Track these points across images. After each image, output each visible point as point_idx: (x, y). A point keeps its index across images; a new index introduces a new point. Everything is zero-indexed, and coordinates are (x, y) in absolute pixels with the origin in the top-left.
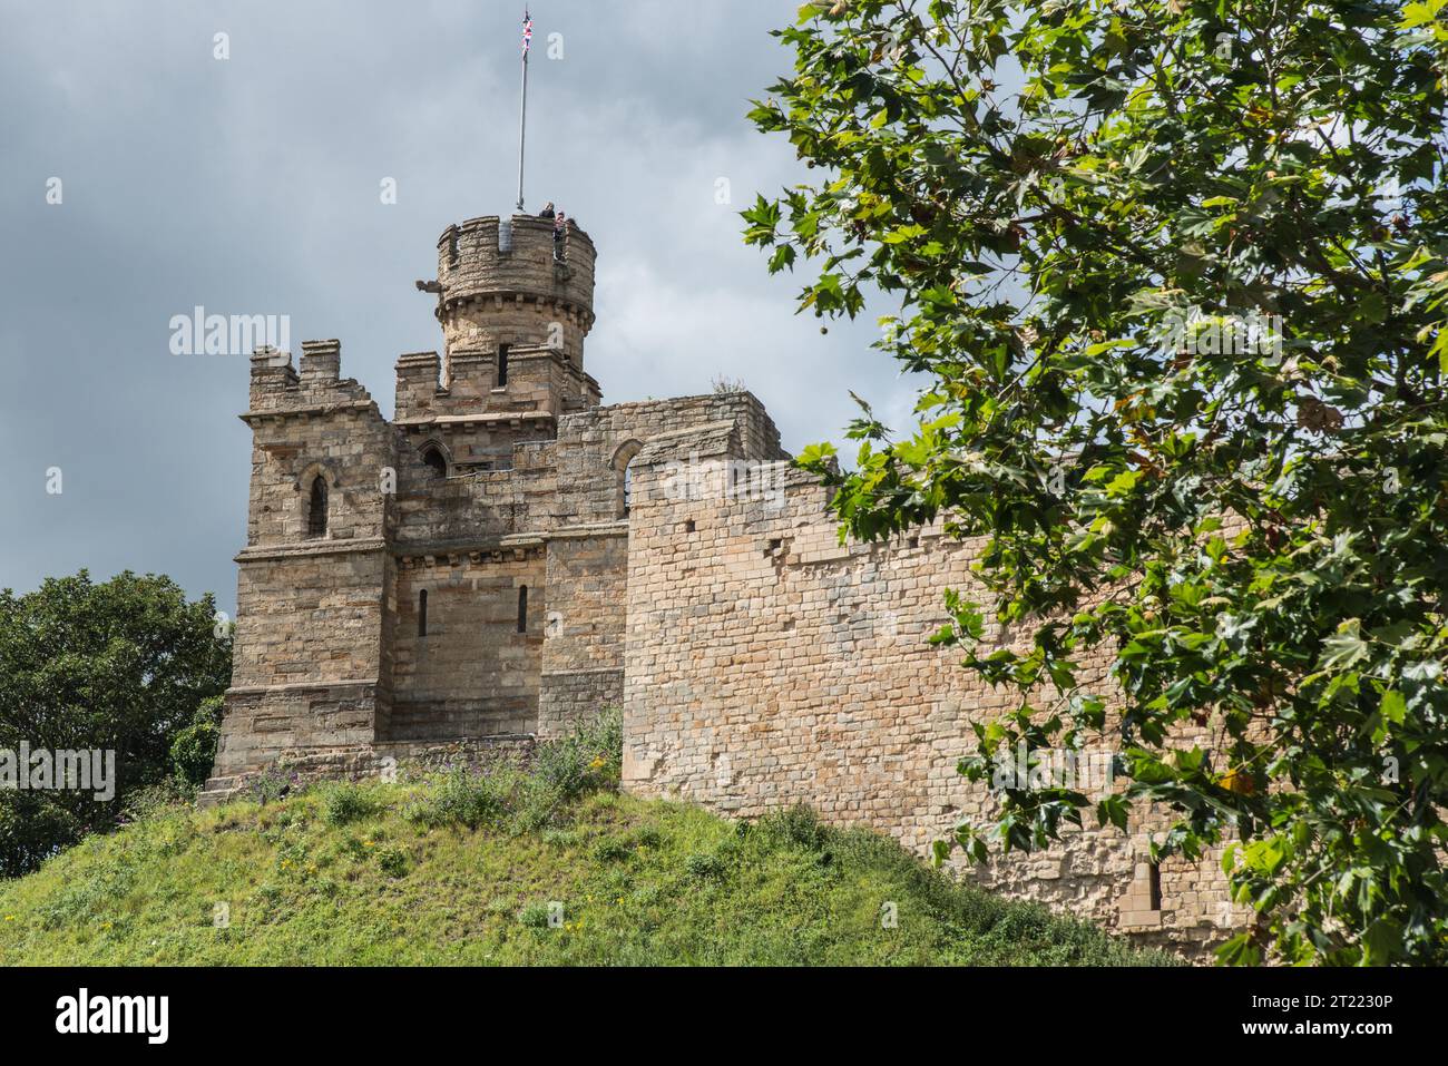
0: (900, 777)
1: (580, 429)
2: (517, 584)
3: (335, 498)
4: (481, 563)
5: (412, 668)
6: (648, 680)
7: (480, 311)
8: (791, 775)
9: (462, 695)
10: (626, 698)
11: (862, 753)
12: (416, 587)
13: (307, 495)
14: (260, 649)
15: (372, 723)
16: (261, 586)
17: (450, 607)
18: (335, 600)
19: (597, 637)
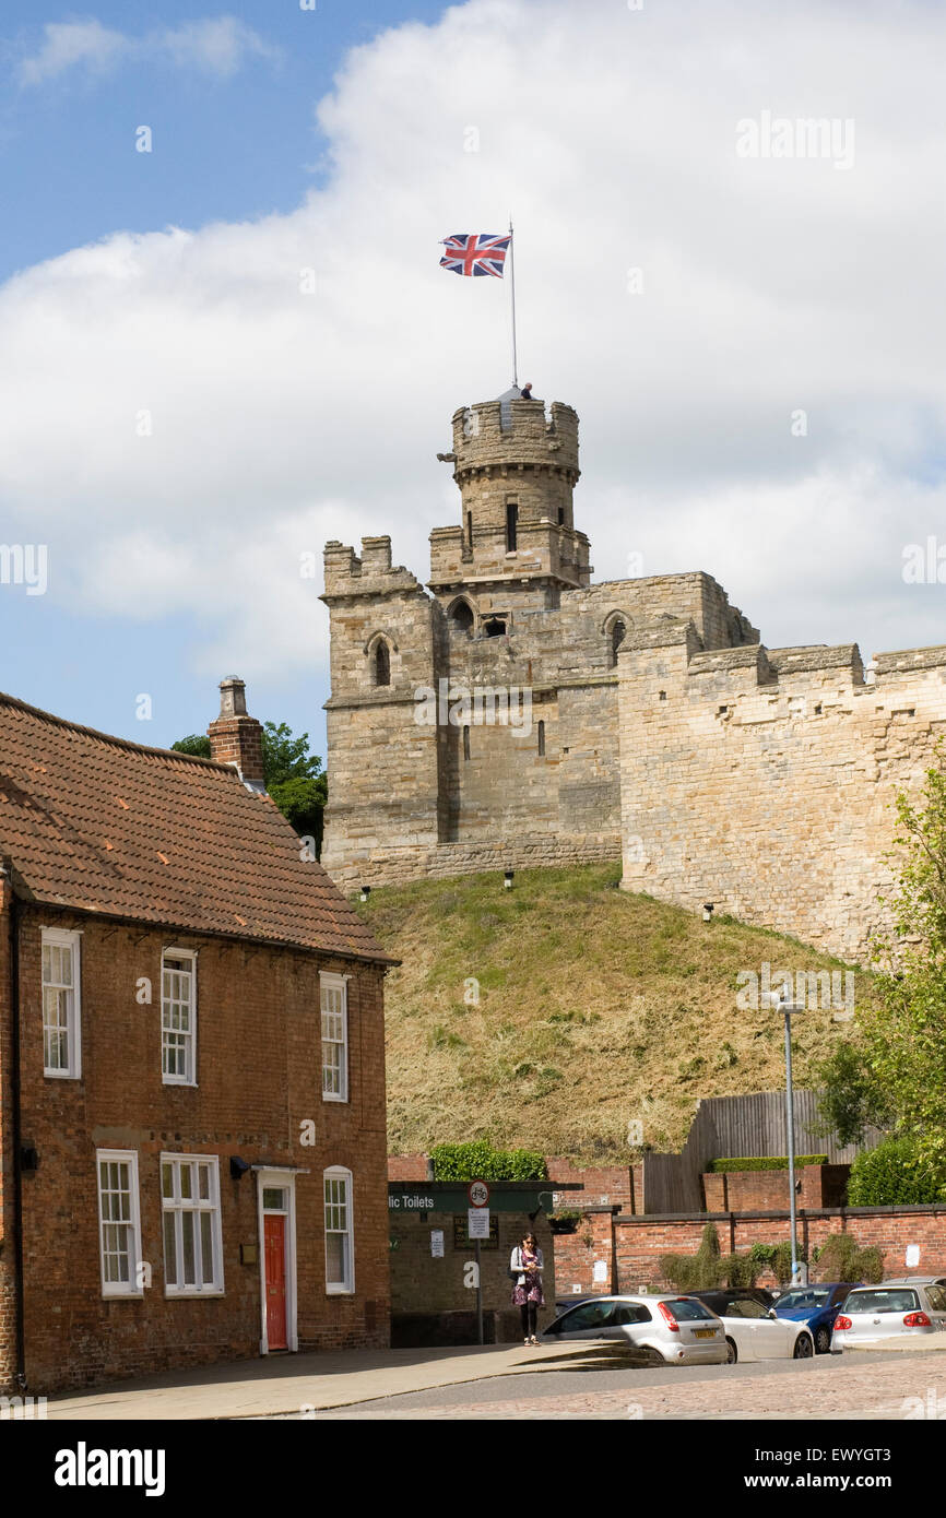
0: (814, 874)
2: (537, 720)
3: (394, 658)
5: (463, 785)
6: (638, 806)
8: (740, 874)
9: (501, 804)
10: (623, 820)
11: (788, 858)
13: (372, 656)
14: (347, 774)
15: (436, 829)
16: (346, 727)
17: (487, 738)
18: (401, 738)
19: (599, 760)
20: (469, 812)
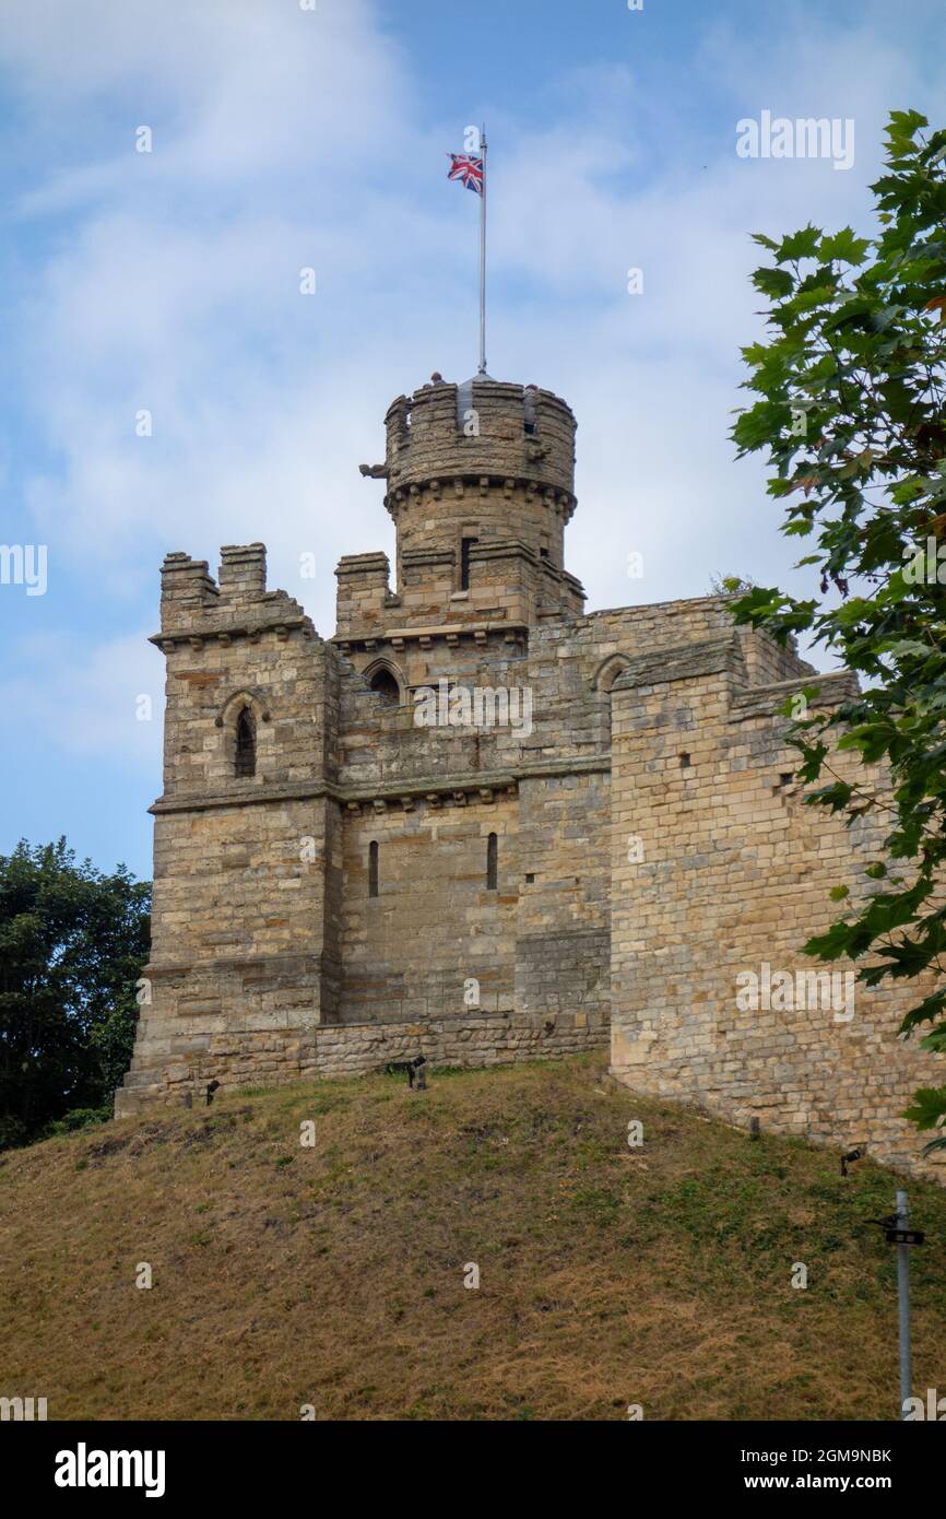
1: (555, 644)
2: (485, 831)
3: (263, 733)
4: (442, 807)
5: (362, 935)
6: (640, 945)
7: (437, 499)
8: (811, 1056)
9: (425, 967)
10: (614, 968)
12: (365, 838)
13: (230, 730)
14: (182, 916)
15: (317, 1002)
16: (182, 842)
17: (406, 861)
18: (269, 858)
19: (582, 893)
20: (374, 980)
